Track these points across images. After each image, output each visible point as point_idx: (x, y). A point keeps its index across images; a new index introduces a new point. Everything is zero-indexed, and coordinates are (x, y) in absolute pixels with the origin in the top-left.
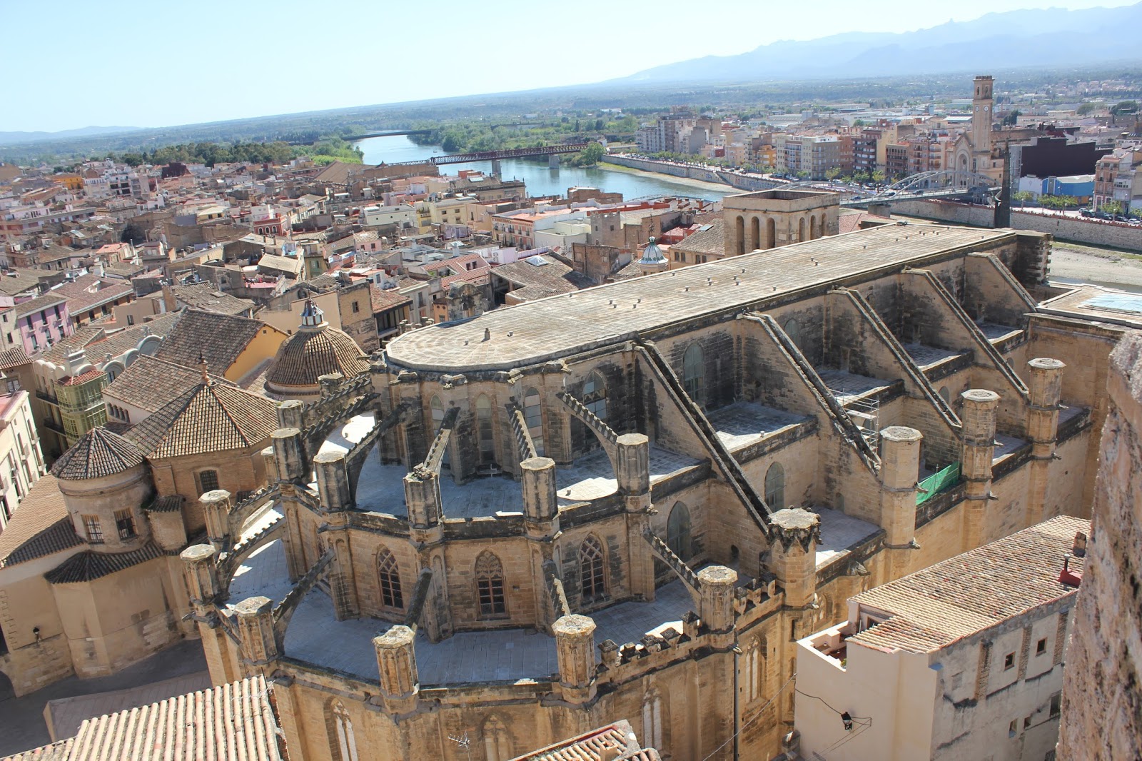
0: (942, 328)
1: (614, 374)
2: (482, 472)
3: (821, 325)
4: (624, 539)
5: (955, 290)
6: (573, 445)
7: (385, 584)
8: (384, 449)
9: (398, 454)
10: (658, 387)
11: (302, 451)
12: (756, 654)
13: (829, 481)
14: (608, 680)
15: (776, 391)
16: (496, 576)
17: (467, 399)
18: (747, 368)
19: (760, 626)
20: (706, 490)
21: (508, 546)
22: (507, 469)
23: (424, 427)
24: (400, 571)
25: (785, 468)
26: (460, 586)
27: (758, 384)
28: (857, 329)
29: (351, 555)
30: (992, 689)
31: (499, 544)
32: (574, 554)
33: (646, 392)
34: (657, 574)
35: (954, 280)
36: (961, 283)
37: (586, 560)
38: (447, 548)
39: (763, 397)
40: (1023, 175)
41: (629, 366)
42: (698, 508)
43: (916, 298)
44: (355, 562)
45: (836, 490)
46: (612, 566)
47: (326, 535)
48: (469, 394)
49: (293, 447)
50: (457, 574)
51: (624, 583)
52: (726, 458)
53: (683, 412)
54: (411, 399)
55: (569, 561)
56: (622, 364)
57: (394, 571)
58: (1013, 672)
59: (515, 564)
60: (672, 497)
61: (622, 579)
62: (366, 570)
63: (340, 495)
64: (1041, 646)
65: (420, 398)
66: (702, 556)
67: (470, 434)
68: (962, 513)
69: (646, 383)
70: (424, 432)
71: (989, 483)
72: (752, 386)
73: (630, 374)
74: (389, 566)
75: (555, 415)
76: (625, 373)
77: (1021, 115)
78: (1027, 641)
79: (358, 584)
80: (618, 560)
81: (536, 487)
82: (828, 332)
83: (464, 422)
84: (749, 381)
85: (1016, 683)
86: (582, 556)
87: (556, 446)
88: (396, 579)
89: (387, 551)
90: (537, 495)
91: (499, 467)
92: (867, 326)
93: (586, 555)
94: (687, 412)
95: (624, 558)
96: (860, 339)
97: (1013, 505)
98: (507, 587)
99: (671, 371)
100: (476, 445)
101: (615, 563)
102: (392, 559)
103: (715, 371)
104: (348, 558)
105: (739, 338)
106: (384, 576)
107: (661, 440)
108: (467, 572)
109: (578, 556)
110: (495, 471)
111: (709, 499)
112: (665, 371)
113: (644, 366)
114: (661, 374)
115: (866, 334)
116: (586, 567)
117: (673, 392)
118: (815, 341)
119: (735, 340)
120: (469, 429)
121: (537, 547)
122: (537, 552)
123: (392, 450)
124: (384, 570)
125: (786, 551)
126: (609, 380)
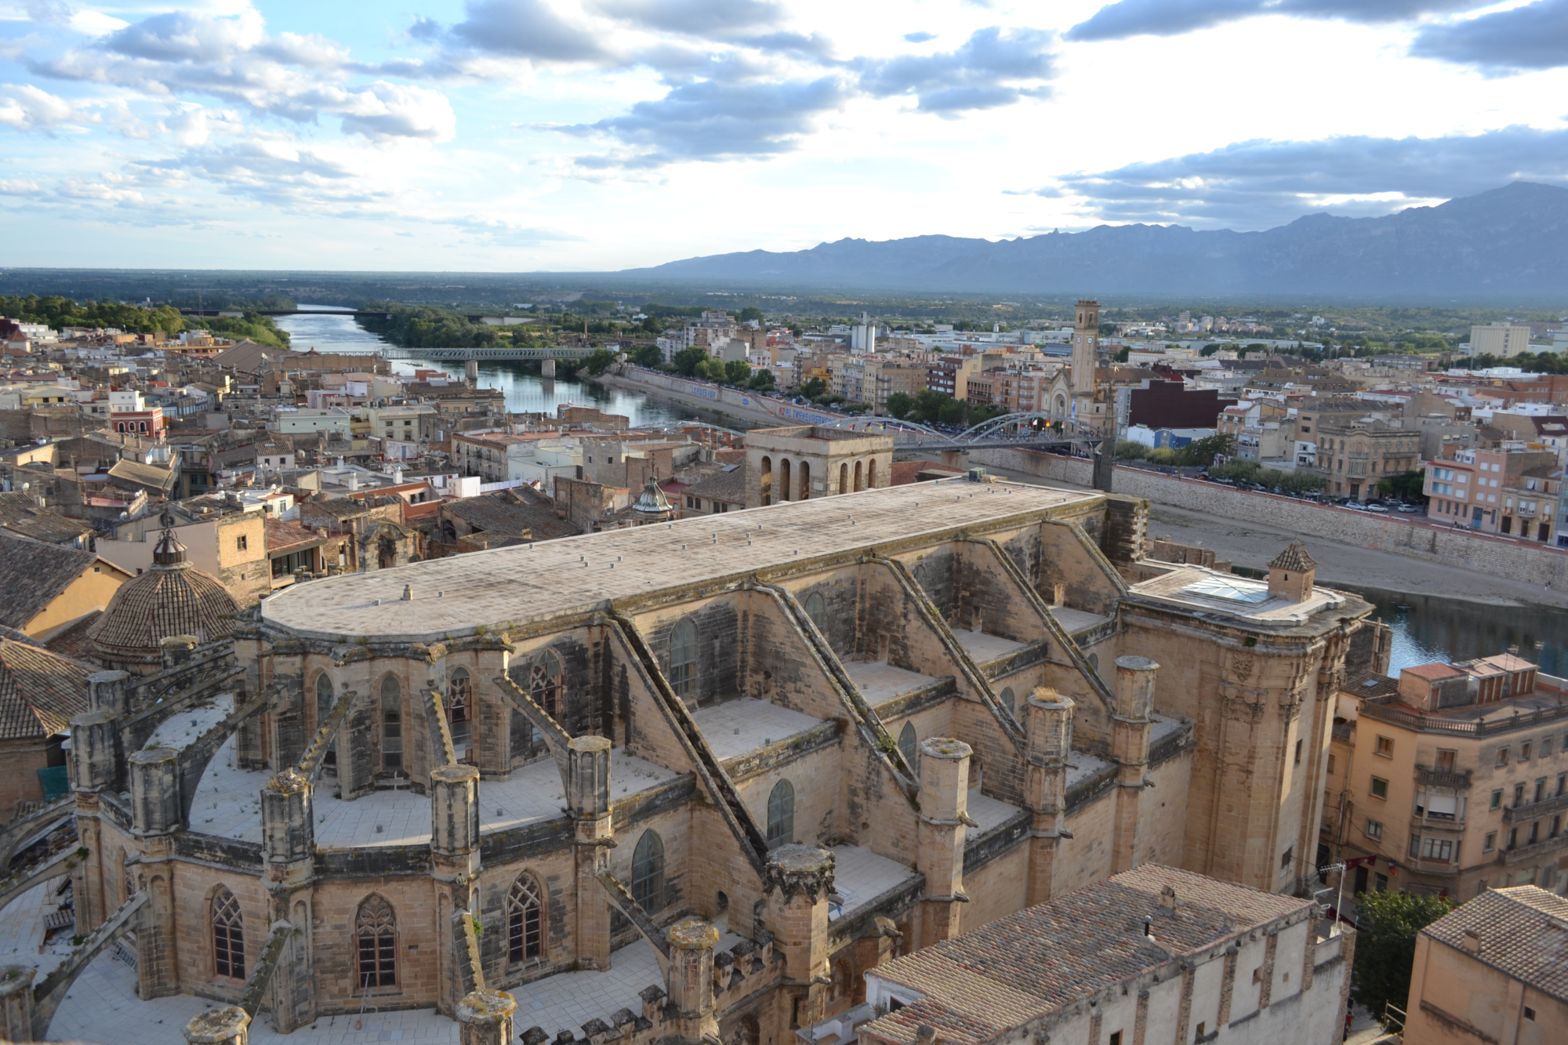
0: (1009, 612)
1: (575, 655)
2: (382, 783)
3: (854, 603)
4: (570, 881)
6: (513, 749)
7: (221, 943)
8: (245, 745)
9: (264, 753)
10: (632, 673)
11: (118, 745)
13: (853, 807)
15: (790, 686)
16: (386, 932)
17: (368, 681)
18: (755, 654)
19: (752, 1007)
20: (688, 815)
21: (406, 888)
22: (418, 779)
23: (304, 715)
24: (245, 924)
25: (797, 787)
26: (331, 947)
27: (768, 675)
28: (899, 608)
29: (173, 899)
31: (393, 885)
32: (499, 900)
33: (616, 680)
34: (615, 930)
35: (1027, 552)
36: (1036, 556)
37: (516, 909)
38: (316, 890)
39: (773, 691)
40: (1132, 423)
41: (596, 644)
42: (675, 839)
43: (977, 573)
44: (178, 910)
45: (862, 820)
46: (554, 920)
47: (136, 870)
48: (371, 673)
49: (102, 740)
50: (328, 929)
51: (568, 942)
52: (715, 773)
53: (662, 709)
54: (287, 677)
55: (491, 910)
56: (587, 644)
59: (415, 915)
60: (641, 823)
61: (565, 936)
62: (193, 922)
63: (165, 811)
65: (302, 676)
66: (681, 906)
67: (368, 729)
68: (1026, 854)
69: (617, 669)
70: (303, 724)
71: (1061, 817)
72: (760, 678)
73: (597, 655)
74: (228, 915)
75: (489, 706)
76: (590, 653)
77: (1133, 350)
79: (181, 944)
80: (561, 911)
81: (450, 806)
82: (862, 611)
83: (360, 712)
84: (755, 671)
86: (511, 903)
87: (489, 749)
88: (237, 935)
89: (228, 895)
90: (450, 817)
91: (406, 776)
92: (911, 606)
93: (516, 901)
94: (668, 710)
95: (569, 908)
96: (903, 622)
97: (1095, 846)
98: (401, 947)
99: (651, 653)
100: (376, 744)
101: (557, 913)
102: (235, 905)
103: (712, 655)
104: (168, 904)
105: (745, 615)
106: (220, 932)
107: (632, 745)
108: (344, 926)
109: (505, 904)
110: (402, 782)
111: (691, 827)
112: (643, 654)
113: (615, 645)
114: (637, 658)
115: (911, 616)
116: (516, 920)
117: (650, 681)
118: (845, 621)
119: (740, 616)
120: (367, 722)
121: (447, 890)
122: (445, 897)
123: (256, 747)
124: (221, 921)
125: (788, 902)
126: (568, 661)
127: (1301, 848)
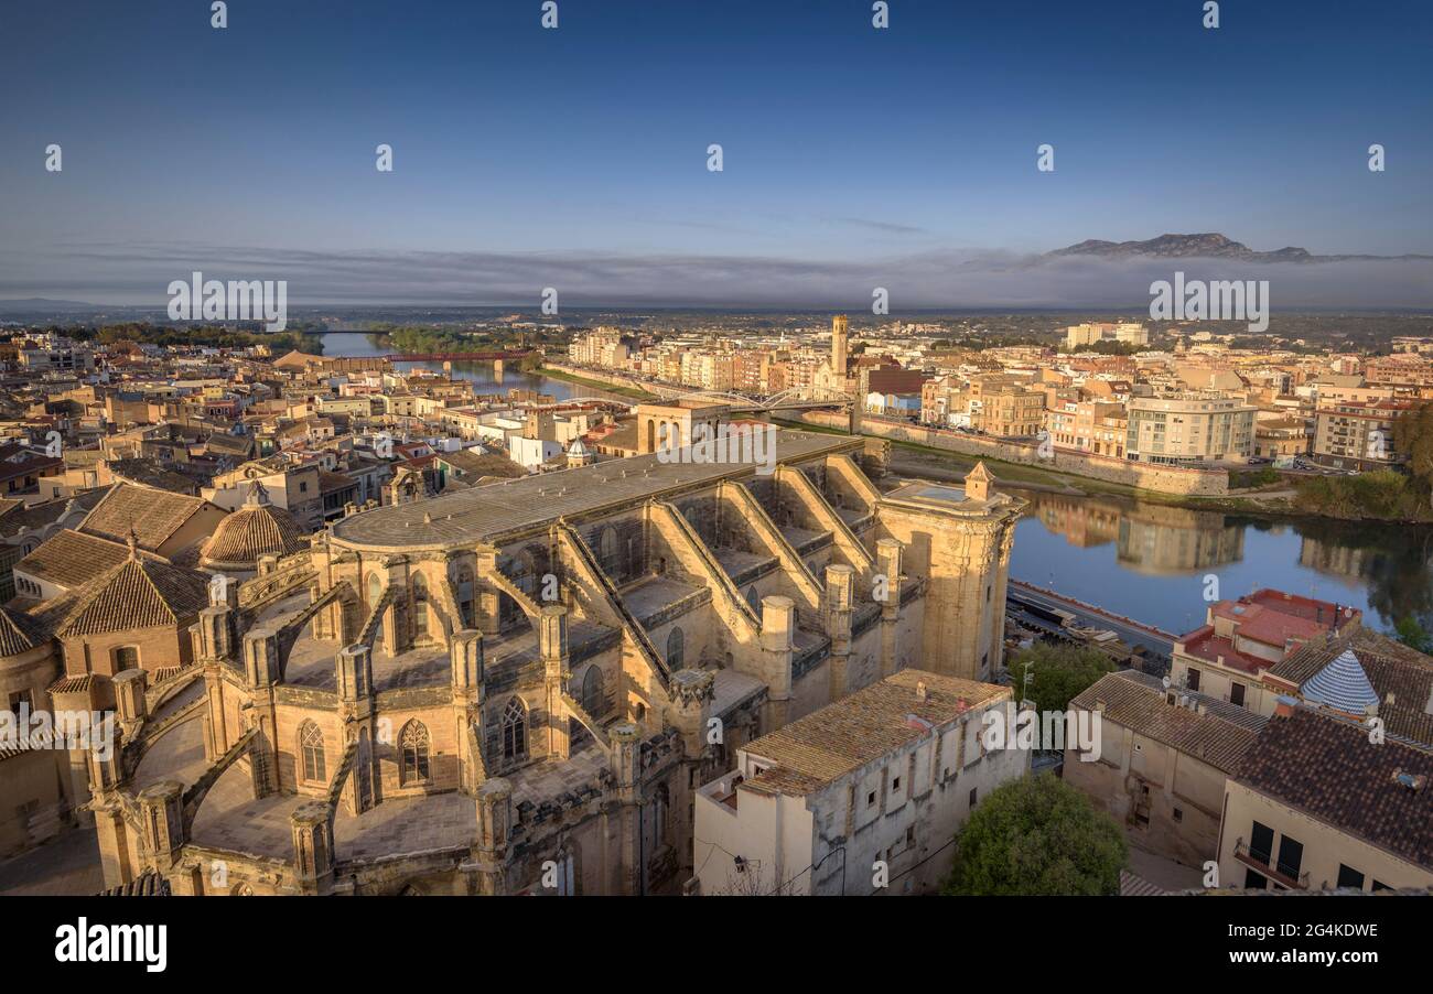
0: (809, 513)
2: (416, 643)
3: (714, 513)
4: (543, 702)
5: (819, 483)
6: (502, 617)
7: (309, 758)
9: (333, 629)
12: (660, 804)
13: (721, 644)
14: (524, 840)
15: (677, 567)
16: (421, 744)
17: (403, 578)
18: (654, 548)
19: (664, 777)
20: (617, 654)
21: (436, 713)
22: (439, 640)
24: (325, 744)
25: (685, 632)
26: (385, 756)
27: (663, 561)
29: (275, 730)
30: (860, 825)
31: (427, 712)
32: (498, 716)
33: (567, 569)
36: (824, 478)
37: (508, 723)
38: (375, 719)
39: (667, 571)
40: (870, 391)
41: (553, 547)
42: (610, 670)
43: (789, 489)
44: (279, 738)
45: (726, 649)
46: (532, 727)
47: (249, 712)
50: (384, 744)
51: (543, 743)
54: (350, 577)
55: (492, 725)
56: (547, 546)
57: (319, 745)
58: (876, 807)
59: (440, 731)
60: (588, 661)
61: (541, 739)
62: (290, 745)
63: (269, 671)
64: (896, 783)
65: (358, 576)
66: (613, 714)
67: (405, 608)
68: (828, 667)
70: (360, 608)
71: (849, 641)
72: (658, 562)
73: (553, 553)
74: (314, 739)
76: (549, 552)
77: (868, 346)
78: (885, 780)
79: (281, 760)
80: (539, 720)
81: (465, 657)
82: (720, 517)
83: (398, 597)
84: (655, 558)
85: (878, 819)
86: (505, 719)
87: (486, 618)
88: (320, 752)
89: (313, 725)
90: (466, 664)
91: (431, 639)
93: (508, 718)
95: (543, 719)
97: (869, 659)
98: (432, 754)
99: (589, 551)
100: (410, 619)
101: (535, 723)
102: (318, 732)
103: (627, 549)
104: (272, 733)
105: (647, 523)
106: (309, 751)
109: (501, 719)
110: (429, 642)
111: (620, 662)
112: (584, 552)
113: (565, 547)
114: (580, 554)
116: (508, 730)
117: (590, 569)
118: (709, 524)
119: (644, 524)
120: (405, 605)
121: (463, 713)
122: (463, 718)
123: (327, 625)
124: (309, 743)
125: (685, 706)
126: (535, 558)
127: (993, 654)
